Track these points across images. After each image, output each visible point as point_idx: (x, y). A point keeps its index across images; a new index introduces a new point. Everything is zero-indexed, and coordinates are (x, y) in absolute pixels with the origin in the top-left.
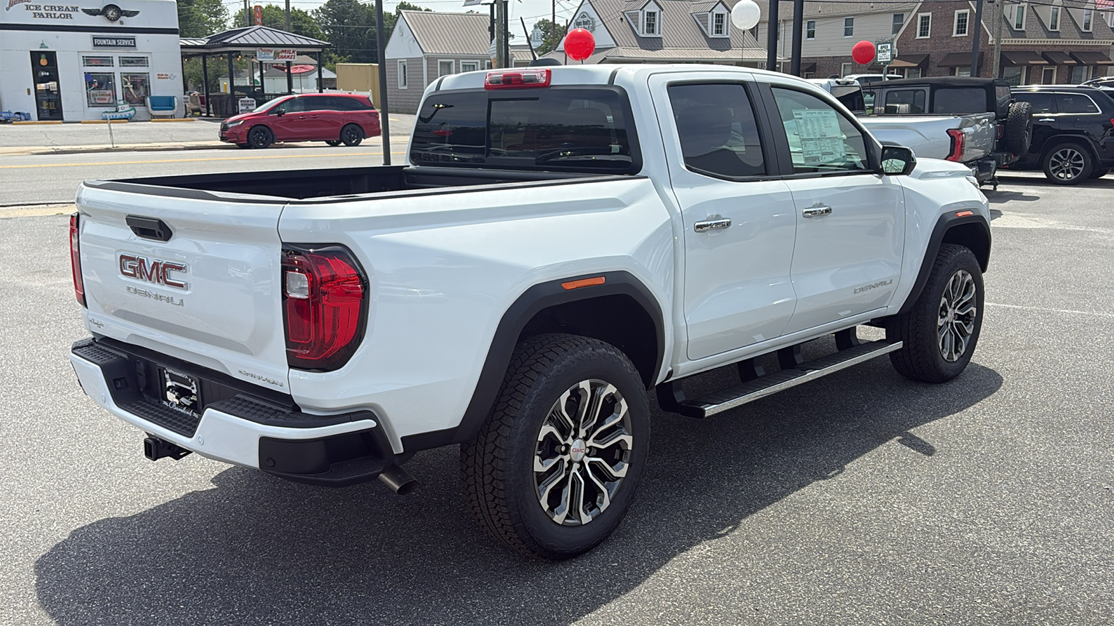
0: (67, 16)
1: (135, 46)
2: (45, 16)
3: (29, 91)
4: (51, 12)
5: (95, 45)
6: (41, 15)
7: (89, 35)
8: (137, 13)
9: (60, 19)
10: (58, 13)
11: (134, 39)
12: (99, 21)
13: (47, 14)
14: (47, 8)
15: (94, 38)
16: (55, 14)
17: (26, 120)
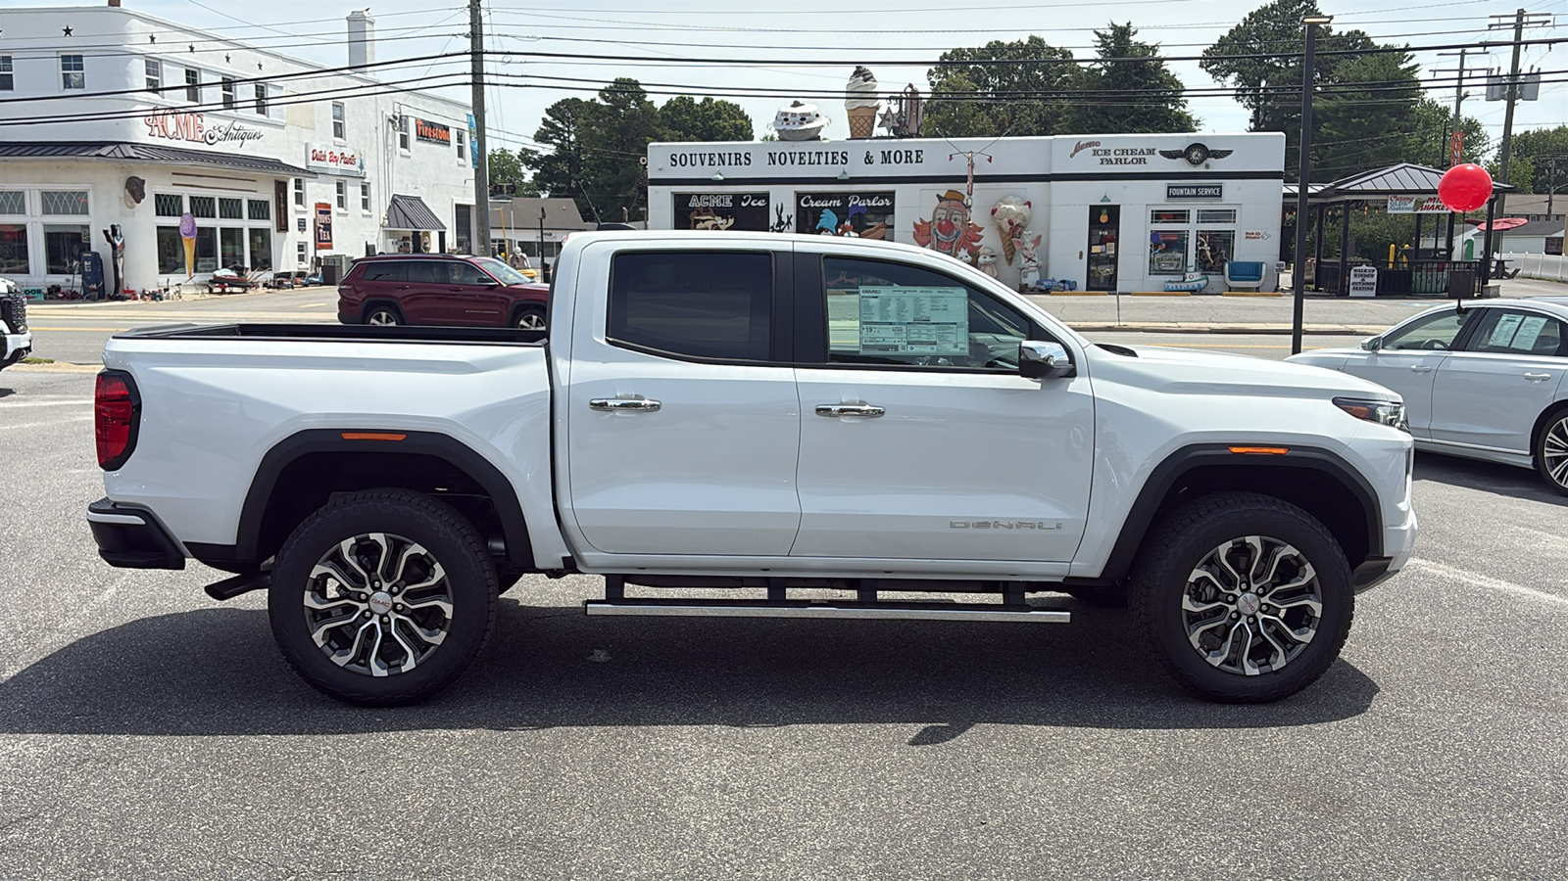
0: (1139, 161)
1: (1220, 196)
2: (1114, 161)
3: (1081, 253)
4: (1122, 157)
5: (1168, 196)
6: (1110, 162)
7: (1163, 184)
8: (1229, 152)
9: (1131, 165)
10: (1130, 158)
11: (1221, 187)
12: (1180, 165)
13: (1117, 160)
14: (1117, 152)
15: (1169, 188)
16: (1125, 159)
17: (1071, 290)
